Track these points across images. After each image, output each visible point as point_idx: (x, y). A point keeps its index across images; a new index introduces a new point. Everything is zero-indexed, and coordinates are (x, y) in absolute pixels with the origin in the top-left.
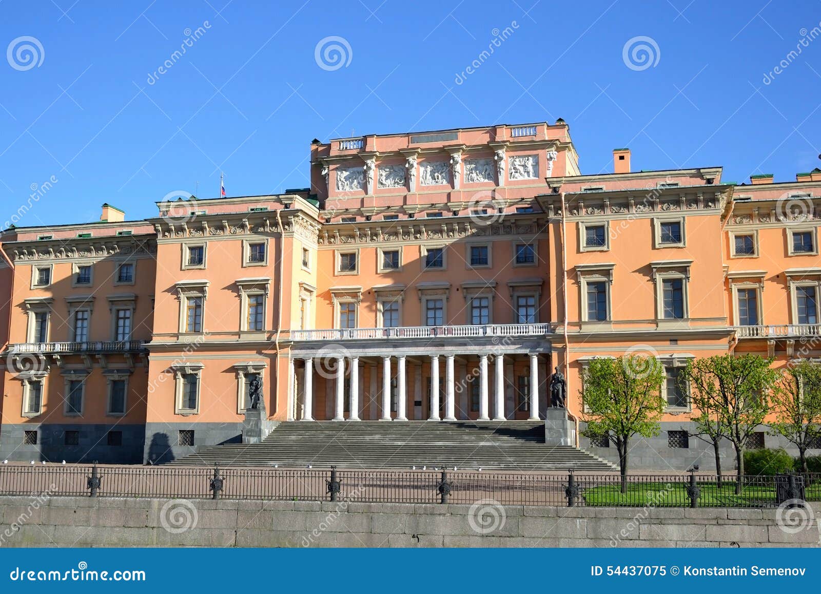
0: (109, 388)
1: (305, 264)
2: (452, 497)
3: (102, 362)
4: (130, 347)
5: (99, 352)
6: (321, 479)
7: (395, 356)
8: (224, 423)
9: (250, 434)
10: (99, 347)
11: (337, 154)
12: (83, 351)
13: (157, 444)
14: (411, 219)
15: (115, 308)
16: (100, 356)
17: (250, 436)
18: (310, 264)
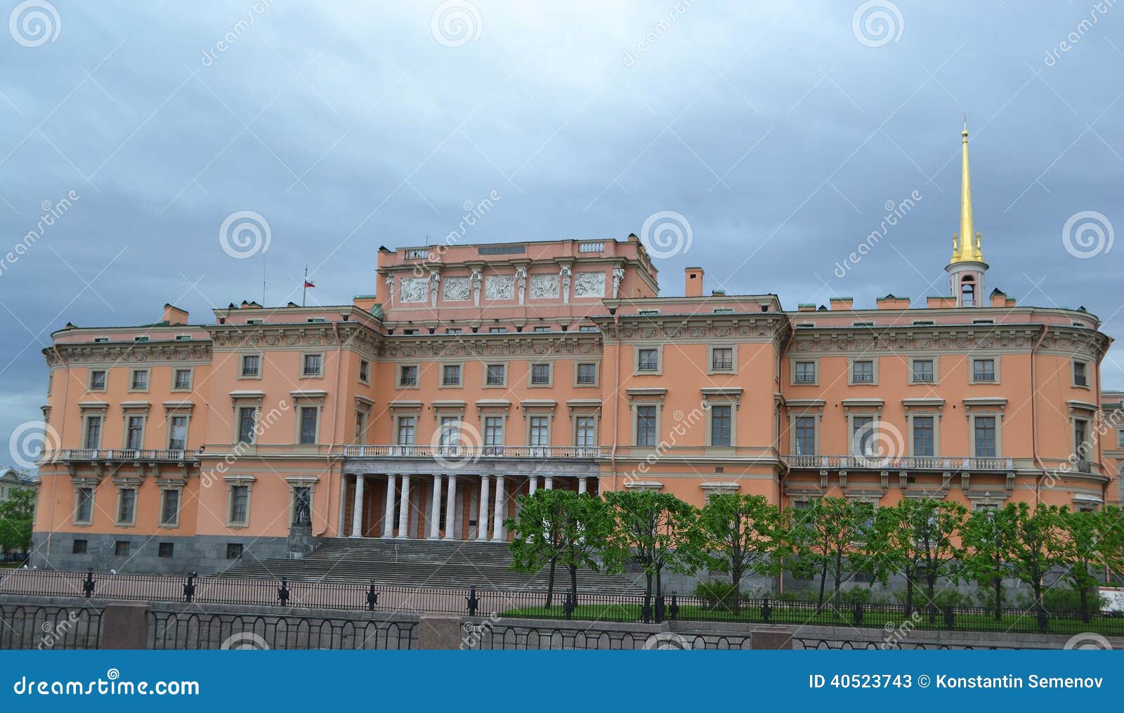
0: (162, 498)
1: (363, 376)
2: (378, 606)
3: (156, 472)
4: (185, 457)
5: (152, 461)
6: (274, 587)
7: (445, 475)
8: (273, 538)
9: (293, 549)
10: (152, 456)
11: (402, 263)
12: (136, 460)
13: (206, 558)
14: (475, 334)
15: (171, 415)
16: (153, 465)
17: (295, 551)
18: (369, 378)
